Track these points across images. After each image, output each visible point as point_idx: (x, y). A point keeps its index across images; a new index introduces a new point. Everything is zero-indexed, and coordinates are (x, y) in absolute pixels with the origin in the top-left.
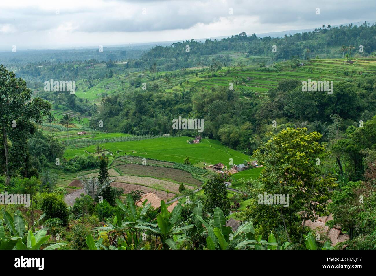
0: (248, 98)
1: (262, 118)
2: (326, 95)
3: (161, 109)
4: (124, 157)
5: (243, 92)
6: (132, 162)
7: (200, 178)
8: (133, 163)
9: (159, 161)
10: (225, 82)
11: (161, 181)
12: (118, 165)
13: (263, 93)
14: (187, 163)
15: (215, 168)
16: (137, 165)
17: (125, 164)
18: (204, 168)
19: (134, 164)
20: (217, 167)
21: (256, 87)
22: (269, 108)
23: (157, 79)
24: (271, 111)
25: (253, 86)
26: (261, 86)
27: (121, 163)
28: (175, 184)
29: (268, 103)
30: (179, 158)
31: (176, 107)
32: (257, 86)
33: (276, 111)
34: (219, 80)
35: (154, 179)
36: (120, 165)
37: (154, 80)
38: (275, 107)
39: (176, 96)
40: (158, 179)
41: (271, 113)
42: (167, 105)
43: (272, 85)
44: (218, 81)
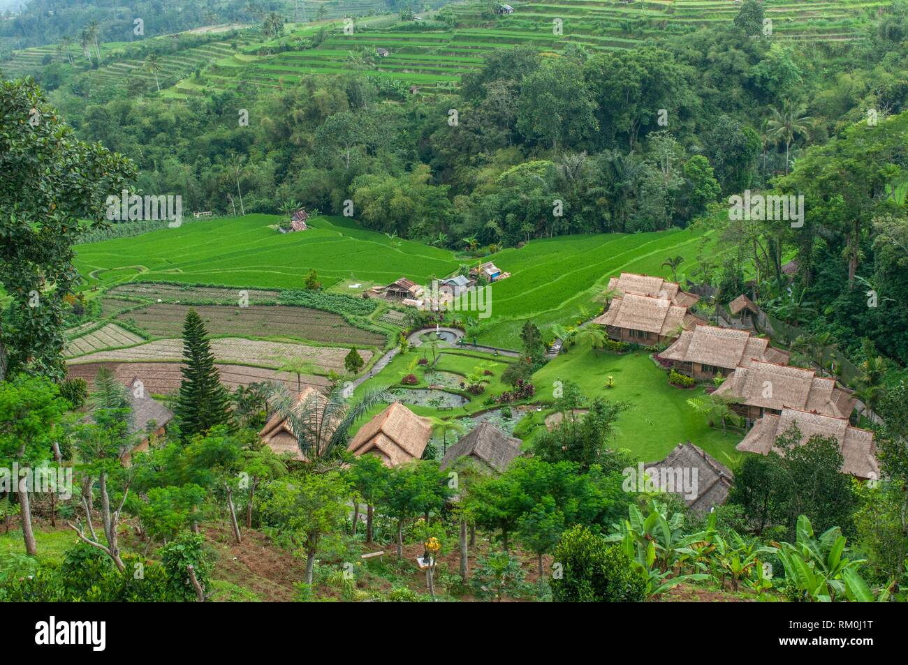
0: (394, 103)
1: (456, 150)
2: (614, 84)
3: (164, 144)
4: (125, 288)
5: (378, 87)
6: (160, 300)
7: (370, 324)
8: (163, 303)
9: (231, 288)
10: (318, 62)
11: (272, 345)
12: (123, 313)
13: (430, 85)
14: (311, 286)
15: (391, 293)
16: (179, 307)
17: (141, 309)
18: (366, 297)
19: (167, 306)
20: (397, 290)
21: (407, 72)
22: (473, 124)
23: (105, 63)
24: (478, 132)
25: (396, 70)
26: (417, 68)
27: (131, 307)
28: (315, 350)
29: (467, 112)
30: (280, 275)
31: (206, 137)
32: (409, 70)
33: (492, 132)
34: (300, 58)
35: (249, 342)
36: (128, 311)
37: (96, 66)
38: (486, 122)
39: (195, 106)
40: (261, 339)
41: (478, 136)
42: (179, 133)
43: (447, 66)
44: (301, 62)
